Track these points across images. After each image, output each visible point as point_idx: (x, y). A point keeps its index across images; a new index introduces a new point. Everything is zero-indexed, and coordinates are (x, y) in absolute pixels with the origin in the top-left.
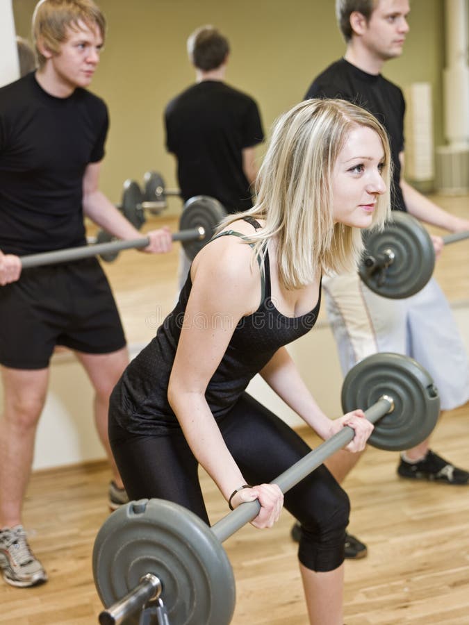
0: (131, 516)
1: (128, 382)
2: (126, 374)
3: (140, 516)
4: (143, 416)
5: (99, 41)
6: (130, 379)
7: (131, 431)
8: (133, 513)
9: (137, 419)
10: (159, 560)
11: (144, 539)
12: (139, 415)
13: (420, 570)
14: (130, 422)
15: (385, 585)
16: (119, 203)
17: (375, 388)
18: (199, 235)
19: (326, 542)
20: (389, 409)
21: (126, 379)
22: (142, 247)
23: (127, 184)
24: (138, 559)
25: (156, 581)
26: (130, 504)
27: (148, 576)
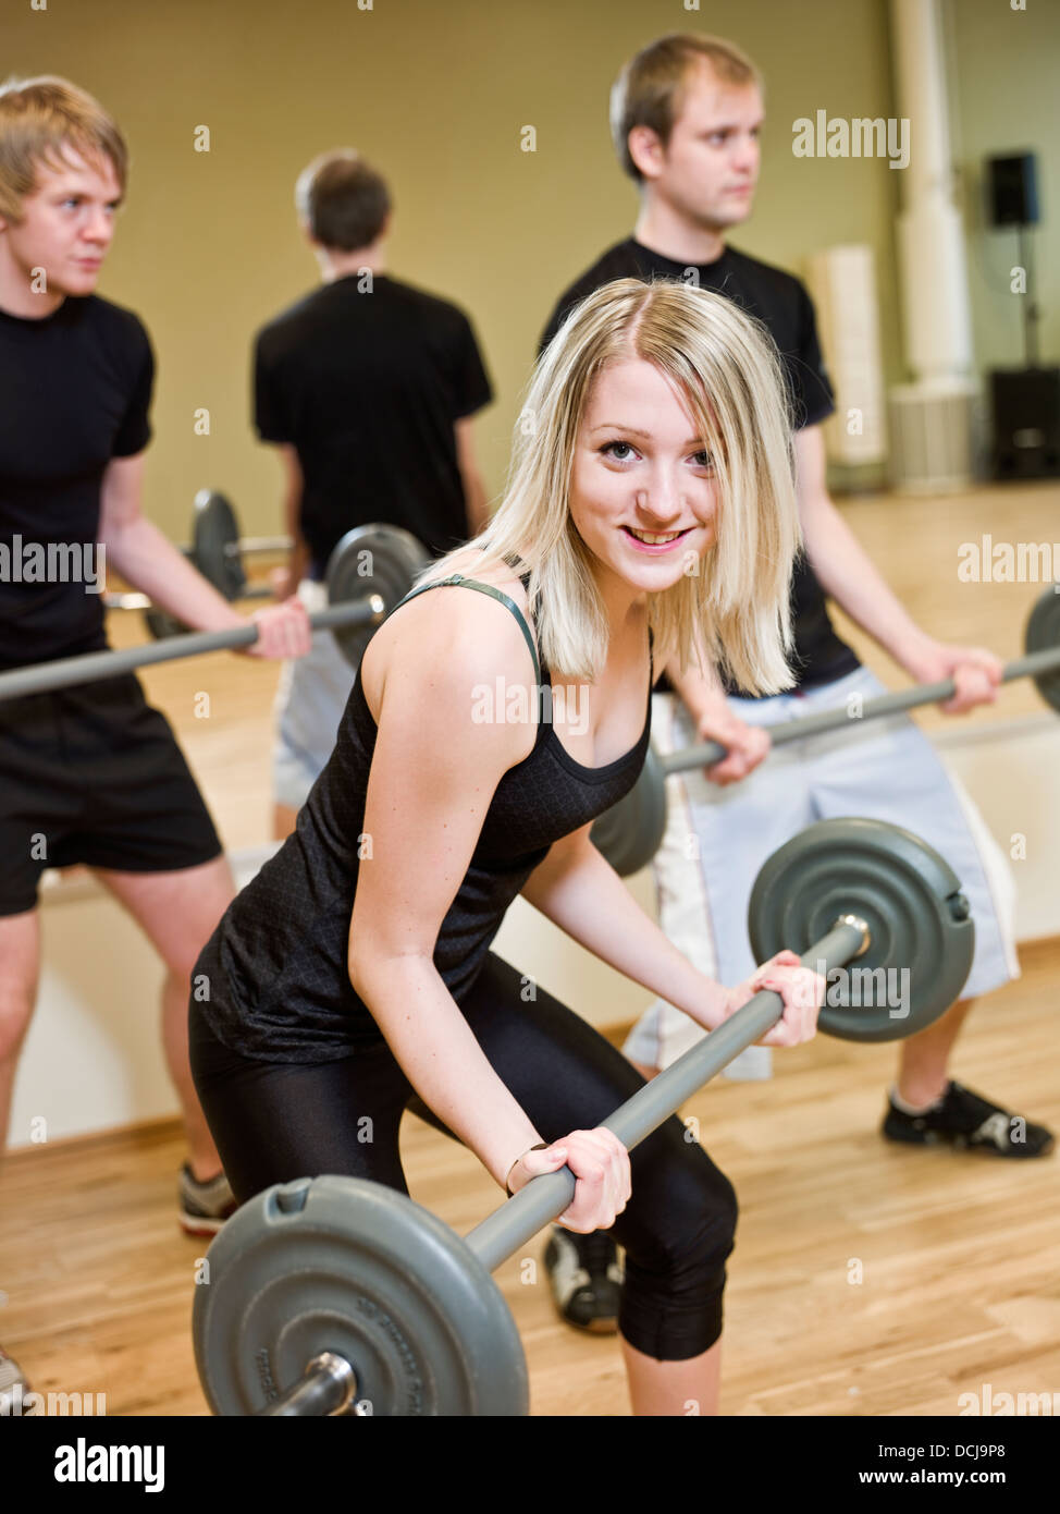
0: (274, 1220)
1: (235, 938)
2: (228, 921)
3: (293, 1219)
4: (273, 1019)
5: (112, 191)
6: (240, 932)
7: (246, 1053)
8: (278, 1212)
9: (259, 1026)
10: (345, 1317)
11: (308, 1270)
12: (264, 1016)
13: (881, 1346)
14: (243, 1031)
15: (807, 1383)
16: (187, 542)
17: (826, 899)
18: (372, 612)
19: (681, 1292)
20: (860, 946)
21: (230, 932)
22: (243, 645)
23: (202, 500)
24: (296, 1320)
25: (342, 1369)
26: (268, 1195)
27: (325, 1358)
